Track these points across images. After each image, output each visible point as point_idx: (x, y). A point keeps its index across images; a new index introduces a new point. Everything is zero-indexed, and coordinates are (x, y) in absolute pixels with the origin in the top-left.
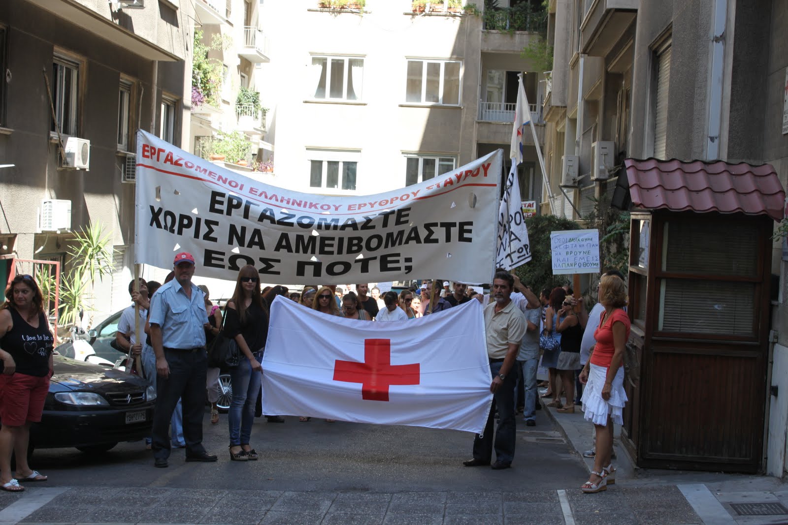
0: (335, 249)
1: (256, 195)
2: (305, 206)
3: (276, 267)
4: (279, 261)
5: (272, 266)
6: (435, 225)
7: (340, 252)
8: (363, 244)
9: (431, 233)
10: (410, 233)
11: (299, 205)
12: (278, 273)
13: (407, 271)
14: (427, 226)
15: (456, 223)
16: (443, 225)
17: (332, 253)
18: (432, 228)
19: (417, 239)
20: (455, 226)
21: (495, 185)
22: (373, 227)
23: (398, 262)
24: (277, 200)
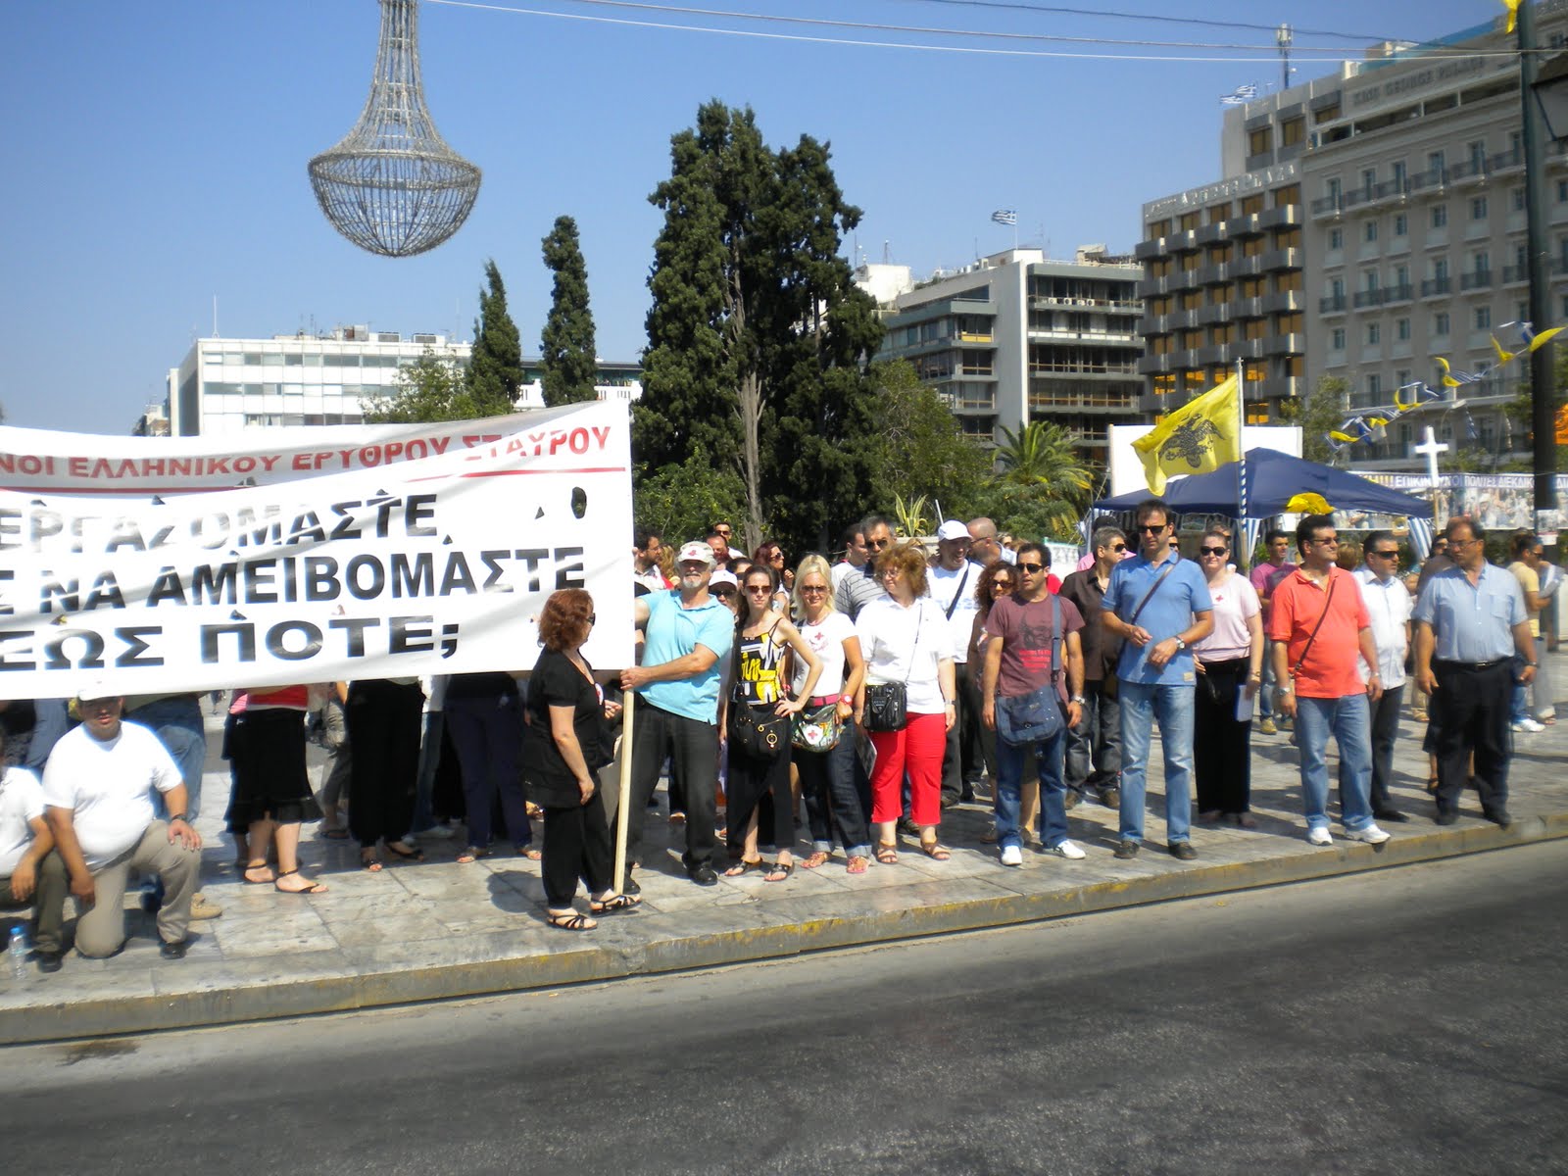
0: (279, 587)
1: (86, 475)
2: (199, 472)
3: (154, 646)
4: (157, 630)
5: (145, 646)
6: (505, 554)
7: (291, 593)
8: (341, 576)
9: (497, 571)
10: (450, 571)
11: (186, 470)
12: (159, 661)
13: (446, 650)
14: (489, 557)
15: (547, 551)
16: (521, 554)
17: (271, 598)
18: (499, 562)
19: (468, 583)
20: (547, 557)
21: (624, 469)
22: (357, 534)
23: (428, 633)
24: (135, 474)
